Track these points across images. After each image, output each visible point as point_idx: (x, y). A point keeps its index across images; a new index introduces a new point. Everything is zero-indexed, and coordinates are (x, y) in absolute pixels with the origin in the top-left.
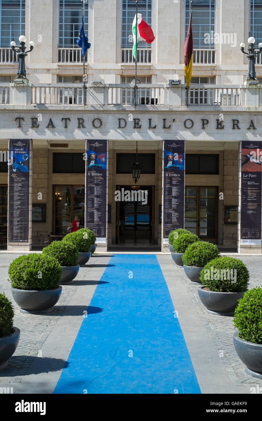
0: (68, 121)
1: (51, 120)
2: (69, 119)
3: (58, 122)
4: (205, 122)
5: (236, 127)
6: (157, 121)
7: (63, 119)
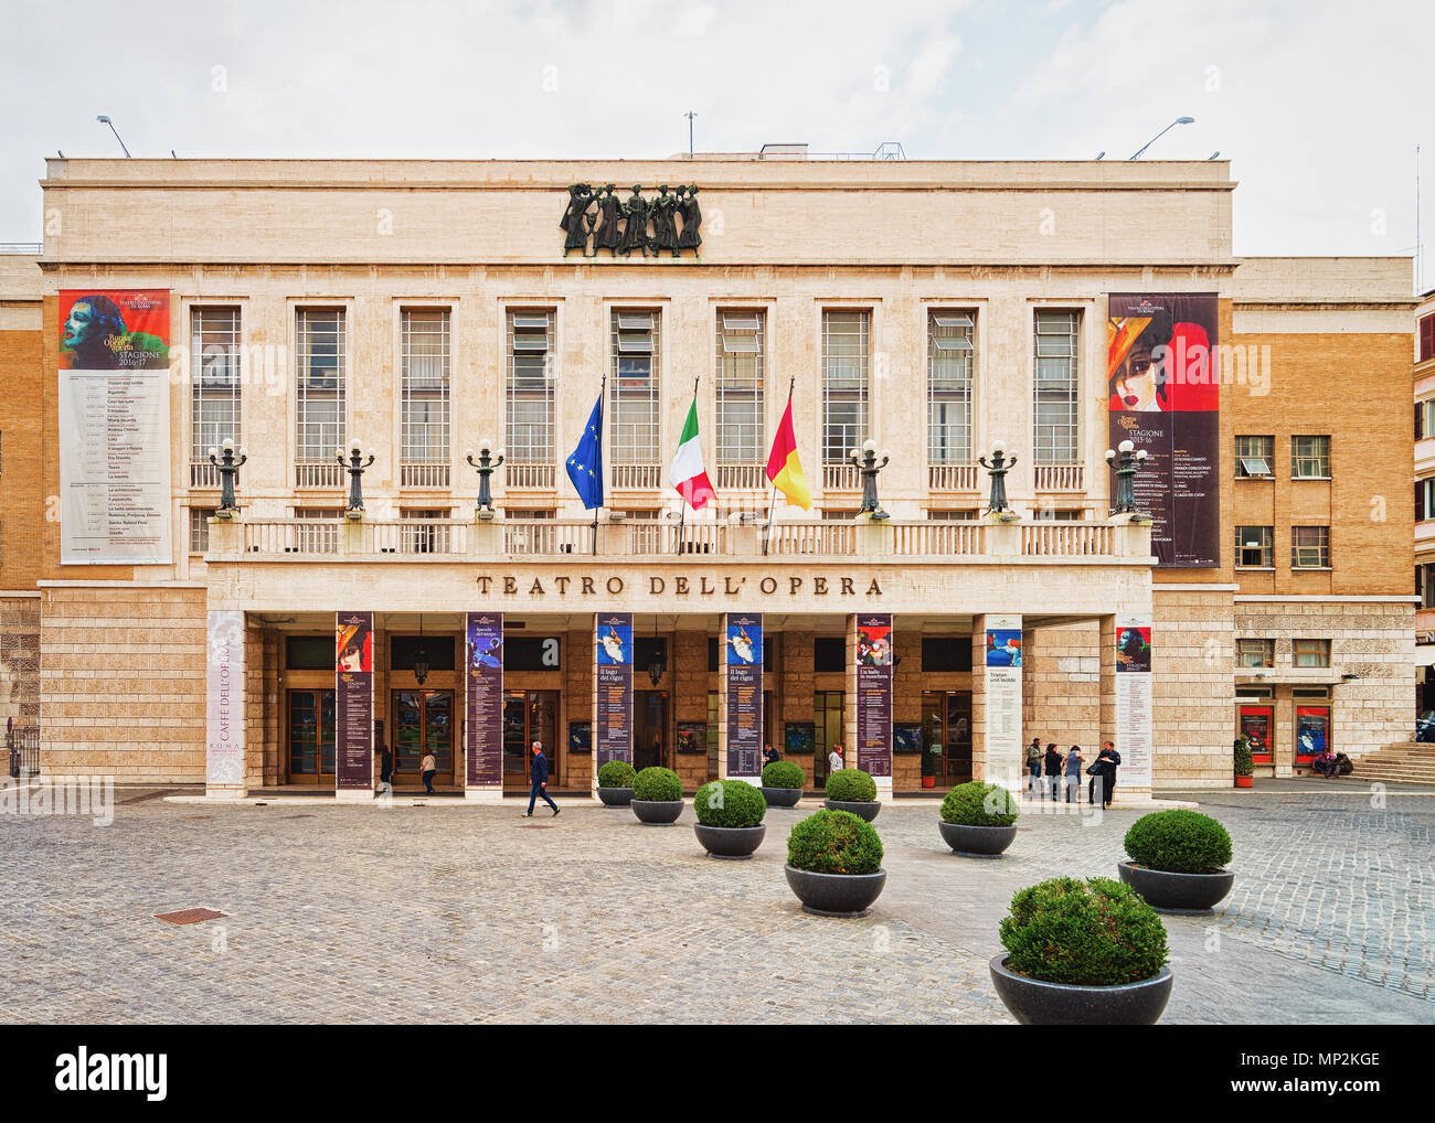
0: (566, 581)
1: (537, 581)
2: (568, 579)
3: (548, 583)
4: (797, 583)
5: (847, 590)
6: (715, 580)
7: (557, 579)
